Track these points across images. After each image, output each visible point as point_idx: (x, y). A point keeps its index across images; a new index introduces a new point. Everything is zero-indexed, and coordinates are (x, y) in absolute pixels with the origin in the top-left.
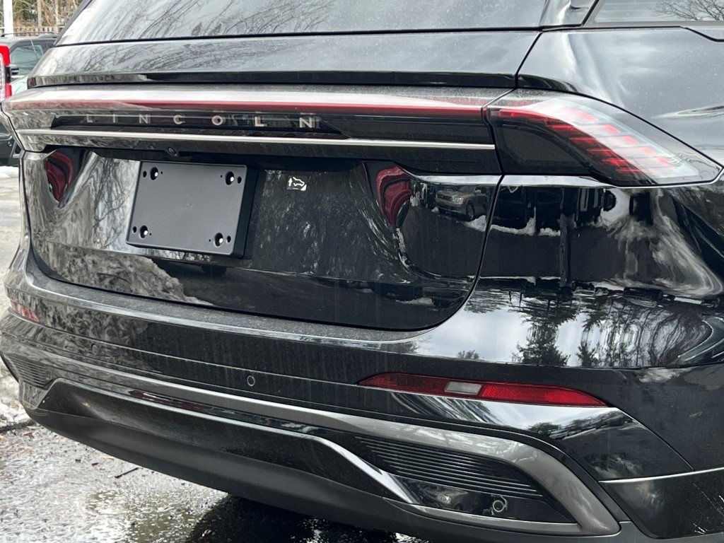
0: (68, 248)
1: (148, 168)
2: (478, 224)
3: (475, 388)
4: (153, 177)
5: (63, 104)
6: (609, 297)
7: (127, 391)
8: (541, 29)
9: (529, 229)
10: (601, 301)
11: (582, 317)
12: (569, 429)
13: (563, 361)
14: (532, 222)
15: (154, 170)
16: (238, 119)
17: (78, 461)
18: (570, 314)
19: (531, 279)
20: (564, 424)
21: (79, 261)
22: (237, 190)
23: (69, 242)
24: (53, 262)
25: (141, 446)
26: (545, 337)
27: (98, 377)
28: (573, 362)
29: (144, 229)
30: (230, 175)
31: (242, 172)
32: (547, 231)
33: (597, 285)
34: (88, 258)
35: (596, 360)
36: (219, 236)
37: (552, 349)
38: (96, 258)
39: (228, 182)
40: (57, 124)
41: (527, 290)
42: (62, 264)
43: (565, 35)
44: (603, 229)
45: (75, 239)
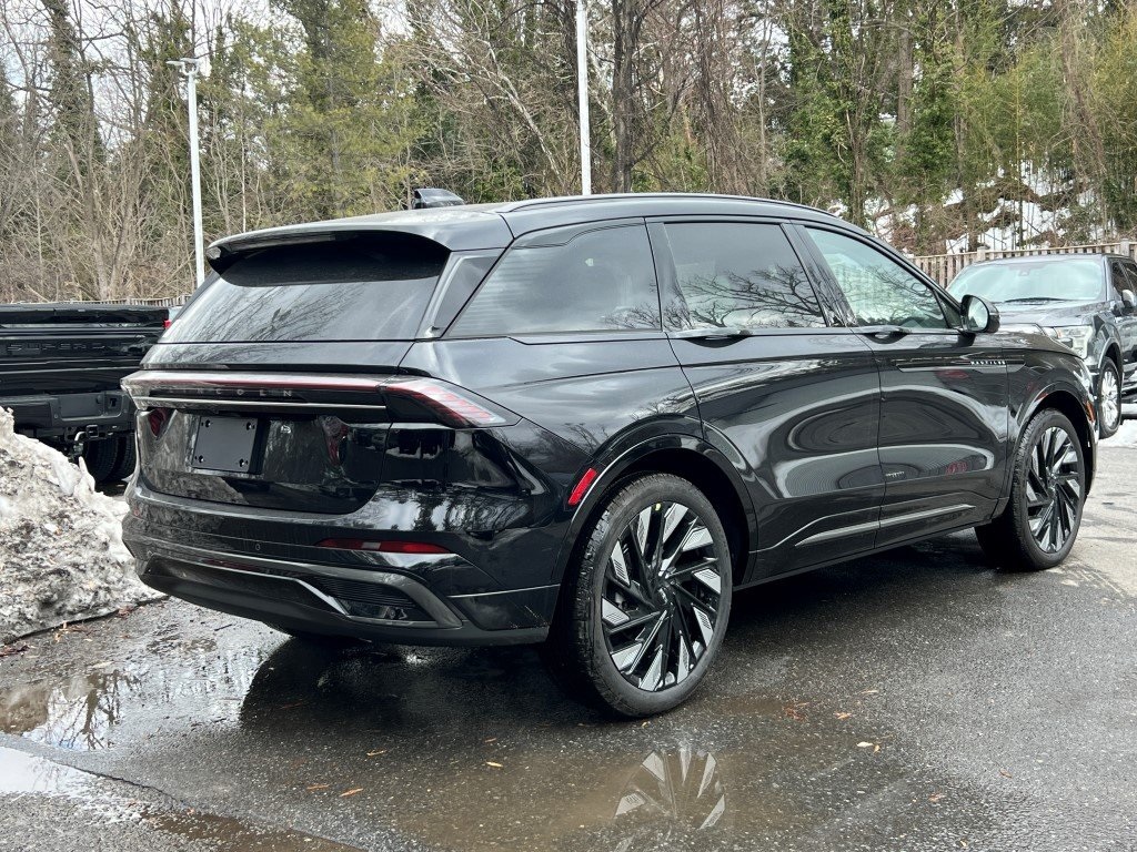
0: (166, 472)
1: (204, 420)
2: (394, 452)
3: (377, 545)
4: (207, 426)
5: (162, 382)
6: (464, 491)
7: (201, 559)
8: (415, 341)
9: (418, 455)
10: (458, 493)
11: (446, 504)
12: (436, 564)
13: (435, 528)
14: (419, 449)
15: (208, 422)
16: (252, 391)
17: (192, 621)
18: (439, 503)
19: (420, 481)
20: (434, 562)
21: (174, 482)
22: (252, 432)
23: (168, 468)
24: (157, 482)
25: (199, 592)
26: (426, 514)
27: (188, 553)
28: (440, 528)
29: (201, 458)
30: (249, 424)
31: (254, 422)
32: (427, 456)
33: (454, 484)
34: (181, 480)
35: (454, 527)
36: (241, 462)
37: (430, 521)
38: (185, 479)
39: (248, 428)
40: (153, 394)
41: (418, 488)
42: (163, 484)
43: (430, 344)
44: (457, 452)
45: (173, 465)
